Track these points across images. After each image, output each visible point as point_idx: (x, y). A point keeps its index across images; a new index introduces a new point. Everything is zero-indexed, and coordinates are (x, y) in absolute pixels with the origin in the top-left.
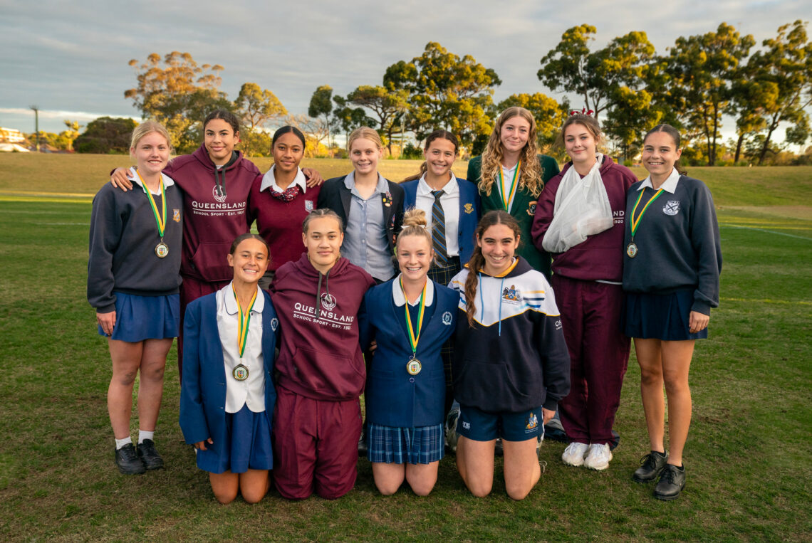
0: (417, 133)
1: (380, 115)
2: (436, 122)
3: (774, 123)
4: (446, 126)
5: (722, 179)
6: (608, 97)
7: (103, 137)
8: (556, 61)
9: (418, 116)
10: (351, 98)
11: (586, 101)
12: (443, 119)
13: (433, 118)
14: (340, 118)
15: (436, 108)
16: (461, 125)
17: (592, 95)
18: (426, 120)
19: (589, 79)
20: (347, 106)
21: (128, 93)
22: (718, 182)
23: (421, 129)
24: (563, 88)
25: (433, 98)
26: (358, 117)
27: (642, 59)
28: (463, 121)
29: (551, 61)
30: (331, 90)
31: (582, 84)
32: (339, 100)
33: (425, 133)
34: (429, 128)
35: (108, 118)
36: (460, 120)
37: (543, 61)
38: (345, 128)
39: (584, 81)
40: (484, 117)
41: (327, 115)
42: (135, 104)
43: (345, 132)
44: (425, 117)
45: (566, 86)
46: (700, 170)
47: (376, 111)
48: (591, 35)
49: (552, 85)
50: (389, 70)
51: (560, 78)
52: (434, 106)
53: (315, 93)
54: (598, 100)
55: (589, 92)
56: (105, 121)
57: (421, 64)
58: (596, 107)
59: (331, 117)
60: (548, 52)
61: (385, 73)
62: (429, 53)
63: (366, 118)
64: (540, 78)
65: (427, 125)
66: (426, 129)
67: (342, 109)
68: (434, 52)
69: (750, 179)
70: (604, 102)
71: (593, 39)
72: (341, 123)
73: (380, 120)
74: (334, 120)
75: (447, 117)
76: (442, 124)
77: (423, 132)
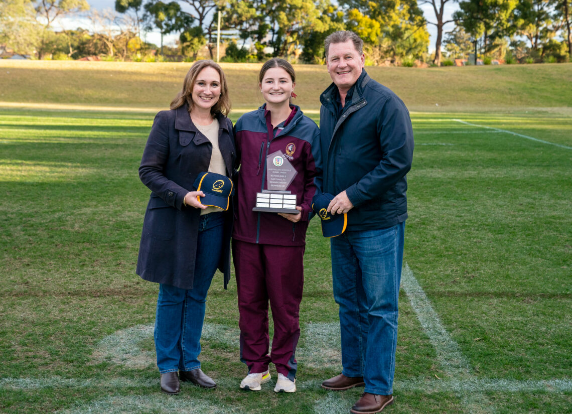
0: (241, 30)
1: (197, 10)
2: (262, 19)
4: (272, 22)
5: (543, 78)
9: (240, 11)
12: (267, 14)
13: (258, 14)
14: (152, 13)
16: (289, 20)
18: (249, 15)
22: (538, 81)
23: (245, 25)
26: (172, 12)
28: (291, 16)
33: (249, 30)
34: (253, 24)
36: (287, 15)
38: (159, 25)
40: (314, 12)
41: (137, 10)
43: (159, 30)
44: (248, 12)
46: (523, 69)
47: (193, 5)
59: (142, 11)
63: (182, 13)
65: (251, 22)
66: (250, 25)
67: (155, 2)
72: (153, 19)
73: (198, 16)
74: (145, 16)
75: (274, 11)
76: (268, 20)
77: (247, 29)
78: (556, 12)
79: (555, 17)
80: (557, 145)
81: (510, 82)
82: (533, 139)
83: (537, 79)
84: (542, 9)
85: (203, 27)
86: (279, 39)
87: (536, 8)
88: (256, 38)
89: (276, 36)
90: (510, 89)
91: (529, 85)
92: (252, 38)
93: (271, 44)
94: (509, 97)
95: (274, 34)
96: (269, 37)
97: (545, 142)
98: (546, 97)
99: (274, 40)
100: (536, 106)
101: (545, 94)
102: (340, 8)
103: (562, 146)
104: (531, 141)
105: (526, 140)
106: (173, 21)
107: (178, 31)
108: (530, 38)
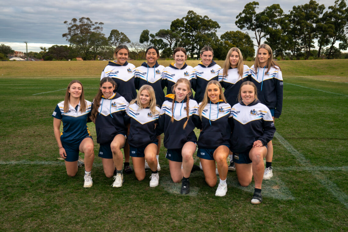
1: (169, 42)
2: (193, 44)
3: (334, 41)
4: (197, 45)
6: (264, 32)
7: (55, 53)
8: (242, 17)
9: (185, 41)
10: (157, 35)
11: (256, 34)
12: (195, 43)
13: (192, 42)
14: (152, 43)
15: (193, 38)
17: (258, 31)
19: (257, 25)
20: (155, 38)
21: (64, 35)
23: (187, 47)
24: (246, 29)
25: (191, 34)
26: (160, 42)
27: (278, 15)
29: (240, 17)
30: (149, 31)
31: (254, 27)
32: (152, 36)
34: (190, 47)
35: (57, 46)
37: (237, 17)
39: (255, 26)
41: (147, 42)
42: (67, 40)
45: (247, 28)
46: (293, 62)
47: (168, 40)
48: (257, 6)
49: (241, 27)
50: (172, 23)
51: (244, 24)
52: (192, 37)
53: (142, 33)
54: (260, 33)
55: (257, 30)
56: (56, 47)
57: (186, 20)
58: (260, 36)
60: (239, 14)
61: (171, 24)
62: (189, 15)
63: (164, 43)
64: (236, 25)
66: (189, 47)
67: (154, 39)
68: (191, 15)
69: (312, 65)
70: (263, 34)
71: (258, 8)
73: (169, 44)
74: (150, 44)
75: (197, 42)
76: (195, 45)
77: (187, 48)
78: (301, 42)
79: (301, 44)
80: (312, 89)
81: (288, 67)
82: (302, 86)
83: (298, 66)
84: (296, 40)
85: (171, 48)
86: (199, 52)
87: (294, 40)
88: (191, 52)
89: (198, 51)
90: (288, 69)
91: (295, 68)
92: (189, 51)
93: (196, 54)
94: (288, 72)
95: (197, 50)
96: (196, 51)
97: (307, 88)
98: (302, 72)
99: (198, 52)
100: (298, 75)
101: (301, 71)
102: (221, 41)
103: (314, 89)
104: (301, 87)
105: (299, 87)
106: (160, 46)
107: (162, 50)
108: (292, 51)
